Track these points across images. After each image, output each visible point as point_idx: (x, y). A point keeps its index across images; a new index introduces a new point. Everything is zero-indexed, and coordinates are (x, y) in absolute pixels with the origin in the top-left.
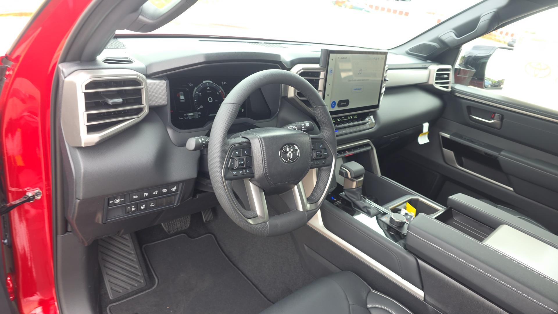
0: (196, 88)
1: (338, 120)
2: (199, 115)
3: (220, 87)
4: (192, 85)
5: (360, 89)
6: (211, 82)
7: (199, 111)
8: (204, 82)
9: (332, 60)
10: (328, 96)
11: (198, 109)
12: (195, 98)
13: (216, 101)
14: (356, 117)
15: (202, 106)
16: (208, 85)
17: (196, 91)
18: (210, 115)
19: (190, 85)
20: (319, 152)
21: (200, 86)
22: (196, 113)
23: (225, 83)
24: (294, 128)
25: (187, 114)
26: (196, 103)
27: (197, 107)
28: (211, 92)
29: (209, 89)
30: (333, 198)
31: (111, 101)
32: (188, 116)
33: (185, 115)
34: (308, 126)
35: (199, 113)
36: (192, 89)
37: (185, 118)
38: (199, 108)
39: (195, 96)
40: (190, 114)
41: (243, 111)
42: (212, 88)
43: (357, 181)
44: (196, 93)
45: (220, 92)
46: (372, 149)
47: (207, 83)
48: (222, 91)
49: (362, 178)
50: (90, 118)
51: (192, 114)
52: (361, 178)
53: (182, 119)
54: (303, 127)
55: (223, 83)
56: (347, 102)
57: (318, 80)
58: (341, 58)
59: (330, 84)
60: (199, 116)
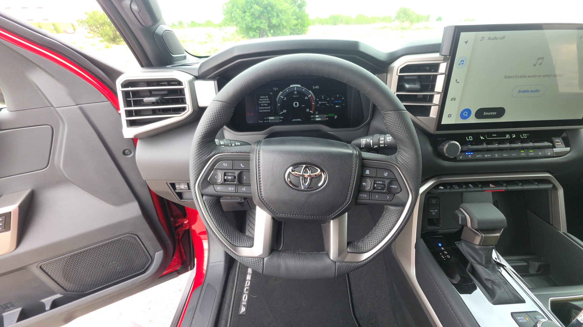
0: (281, 93)
1: (482, 138)
2: (280, 119)
3: (310, 92)
4: (278, 89)
5: (537, 91)
6: (299, 86)
7: (282, 115)
8: (291, 86)
9: (466, 42)
10: (453, 101)
11: (280, 113)
12: (278, 102)
13: (303, 106)
14: (525, 136)
15: (286, 111)
16: (296, 90)
17: (281, 95)
18: (294, 120)
19: (275, 89)
20: (380, 182)
21: (286, 90)
22: (278, 117)
23: (317, 87)
24: (368, 141)
25: (268, 118)
26: (279, 107)
27: (279, 111)
28: (298, 96)
29: (296, 93)
30: (440, 245)
31: (146, 100)
32: (268, 120)
33: (265, 118)
34: (389, 141)
35: (281, 117)
36: (278, 92)
37: (265, 121)
38: (282, 112)
39: (278, 100)
40: (270, 118)
41: (335, 117)
42: (299, 92)
43: (482, 237)
44: (280, 97)
45: (309, 96)
46: (555, 188)
47: (295, 87)
48: (312, 96)
49: (498, 235)
50: (129, 113)
51: (273, 118)
52: (496, 233)
53: (261, 122)
54: (381, 142)
55: (315, 87)
56: (500, 112)
57: (435, 77)
58: (489, 38)
59: (458, 82)
60: (281, 121)
